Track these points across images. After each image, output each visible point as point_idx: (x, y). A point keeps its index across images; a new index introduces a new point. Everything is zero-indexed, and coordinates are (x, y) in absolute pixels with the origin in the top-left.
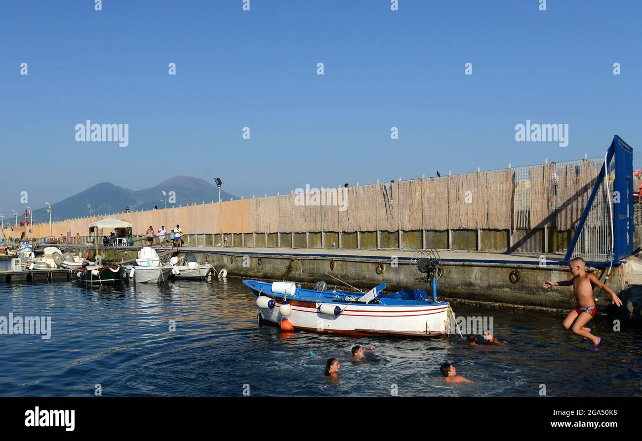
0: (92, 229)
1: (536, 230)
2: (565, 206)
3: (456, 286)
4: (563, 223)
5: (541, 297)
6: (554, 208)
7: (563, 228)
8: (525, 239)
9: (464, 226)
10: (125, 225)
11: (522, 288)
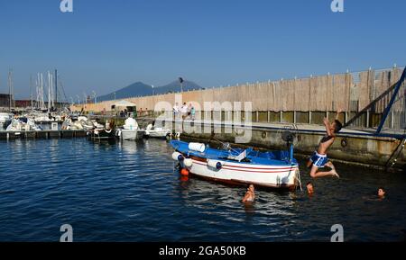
0: (113, 107)
1: (362, 112)
2: (380, 97)
3: (308, 147)
4: (379, 108)
5: (360, 156)
6: (373, 99)
7: (379, 112)
8: (355, 118)
9: (319, 109)
10: (132, 105)
11: (348, 150)
